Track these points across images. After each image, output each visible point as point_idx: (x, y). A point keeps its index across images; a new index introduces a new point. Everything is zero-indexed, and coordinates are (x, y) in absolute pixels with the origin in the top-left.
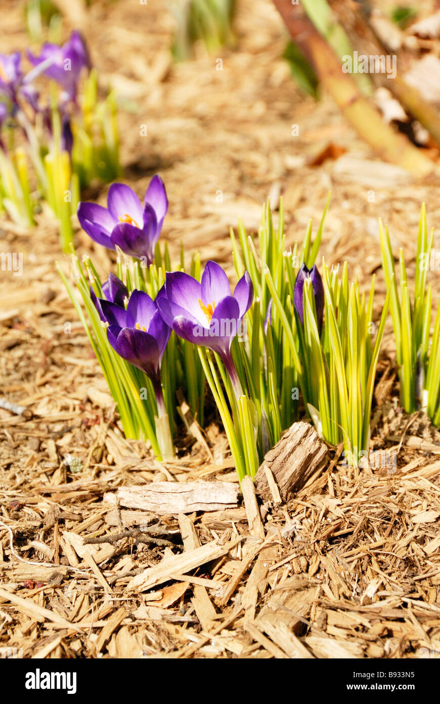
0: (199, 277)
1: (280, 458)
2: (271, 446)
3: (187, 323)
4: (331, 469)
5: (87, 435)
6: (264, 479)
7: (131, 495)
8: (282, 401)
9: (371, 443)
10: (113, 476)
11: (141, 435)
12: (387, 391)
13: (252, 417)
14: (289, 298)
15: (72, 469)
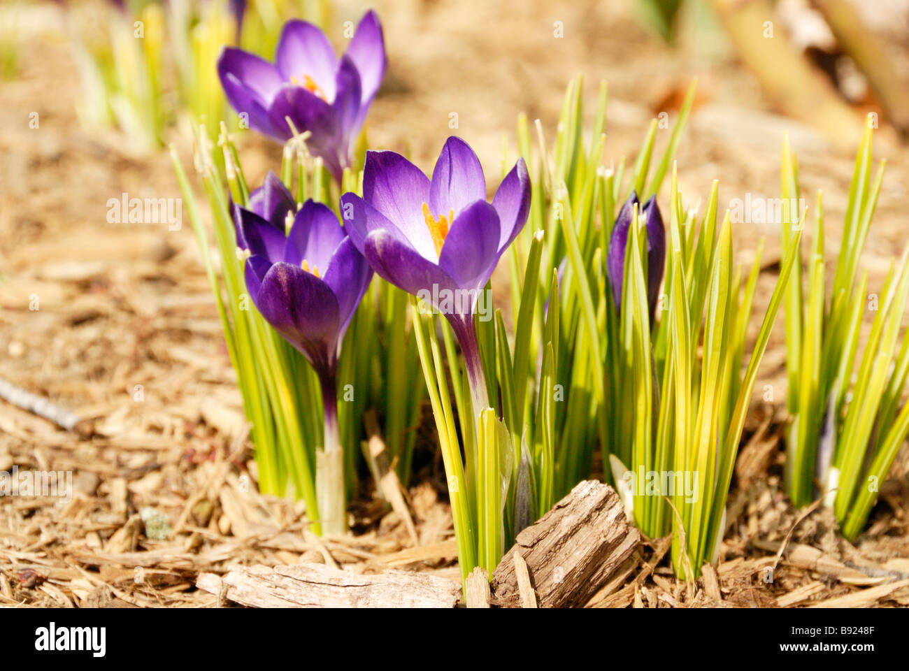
0: (428, 170)
1: (548, 543)
2: (532, 518)
3: (391, 245)
4: (643, 578)
5: (189, 478)
6: (510, 578)
7: (251, 581)
8: (563, 455)
9: (720, 548)
10: (225, 553)
11: (290, 490)
12: (760, 463)
13: (501, 454)
14: (599, 255)
15: (150, 532)
